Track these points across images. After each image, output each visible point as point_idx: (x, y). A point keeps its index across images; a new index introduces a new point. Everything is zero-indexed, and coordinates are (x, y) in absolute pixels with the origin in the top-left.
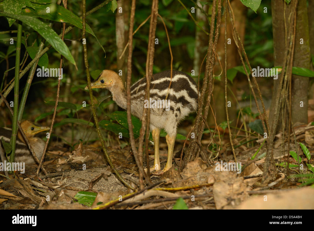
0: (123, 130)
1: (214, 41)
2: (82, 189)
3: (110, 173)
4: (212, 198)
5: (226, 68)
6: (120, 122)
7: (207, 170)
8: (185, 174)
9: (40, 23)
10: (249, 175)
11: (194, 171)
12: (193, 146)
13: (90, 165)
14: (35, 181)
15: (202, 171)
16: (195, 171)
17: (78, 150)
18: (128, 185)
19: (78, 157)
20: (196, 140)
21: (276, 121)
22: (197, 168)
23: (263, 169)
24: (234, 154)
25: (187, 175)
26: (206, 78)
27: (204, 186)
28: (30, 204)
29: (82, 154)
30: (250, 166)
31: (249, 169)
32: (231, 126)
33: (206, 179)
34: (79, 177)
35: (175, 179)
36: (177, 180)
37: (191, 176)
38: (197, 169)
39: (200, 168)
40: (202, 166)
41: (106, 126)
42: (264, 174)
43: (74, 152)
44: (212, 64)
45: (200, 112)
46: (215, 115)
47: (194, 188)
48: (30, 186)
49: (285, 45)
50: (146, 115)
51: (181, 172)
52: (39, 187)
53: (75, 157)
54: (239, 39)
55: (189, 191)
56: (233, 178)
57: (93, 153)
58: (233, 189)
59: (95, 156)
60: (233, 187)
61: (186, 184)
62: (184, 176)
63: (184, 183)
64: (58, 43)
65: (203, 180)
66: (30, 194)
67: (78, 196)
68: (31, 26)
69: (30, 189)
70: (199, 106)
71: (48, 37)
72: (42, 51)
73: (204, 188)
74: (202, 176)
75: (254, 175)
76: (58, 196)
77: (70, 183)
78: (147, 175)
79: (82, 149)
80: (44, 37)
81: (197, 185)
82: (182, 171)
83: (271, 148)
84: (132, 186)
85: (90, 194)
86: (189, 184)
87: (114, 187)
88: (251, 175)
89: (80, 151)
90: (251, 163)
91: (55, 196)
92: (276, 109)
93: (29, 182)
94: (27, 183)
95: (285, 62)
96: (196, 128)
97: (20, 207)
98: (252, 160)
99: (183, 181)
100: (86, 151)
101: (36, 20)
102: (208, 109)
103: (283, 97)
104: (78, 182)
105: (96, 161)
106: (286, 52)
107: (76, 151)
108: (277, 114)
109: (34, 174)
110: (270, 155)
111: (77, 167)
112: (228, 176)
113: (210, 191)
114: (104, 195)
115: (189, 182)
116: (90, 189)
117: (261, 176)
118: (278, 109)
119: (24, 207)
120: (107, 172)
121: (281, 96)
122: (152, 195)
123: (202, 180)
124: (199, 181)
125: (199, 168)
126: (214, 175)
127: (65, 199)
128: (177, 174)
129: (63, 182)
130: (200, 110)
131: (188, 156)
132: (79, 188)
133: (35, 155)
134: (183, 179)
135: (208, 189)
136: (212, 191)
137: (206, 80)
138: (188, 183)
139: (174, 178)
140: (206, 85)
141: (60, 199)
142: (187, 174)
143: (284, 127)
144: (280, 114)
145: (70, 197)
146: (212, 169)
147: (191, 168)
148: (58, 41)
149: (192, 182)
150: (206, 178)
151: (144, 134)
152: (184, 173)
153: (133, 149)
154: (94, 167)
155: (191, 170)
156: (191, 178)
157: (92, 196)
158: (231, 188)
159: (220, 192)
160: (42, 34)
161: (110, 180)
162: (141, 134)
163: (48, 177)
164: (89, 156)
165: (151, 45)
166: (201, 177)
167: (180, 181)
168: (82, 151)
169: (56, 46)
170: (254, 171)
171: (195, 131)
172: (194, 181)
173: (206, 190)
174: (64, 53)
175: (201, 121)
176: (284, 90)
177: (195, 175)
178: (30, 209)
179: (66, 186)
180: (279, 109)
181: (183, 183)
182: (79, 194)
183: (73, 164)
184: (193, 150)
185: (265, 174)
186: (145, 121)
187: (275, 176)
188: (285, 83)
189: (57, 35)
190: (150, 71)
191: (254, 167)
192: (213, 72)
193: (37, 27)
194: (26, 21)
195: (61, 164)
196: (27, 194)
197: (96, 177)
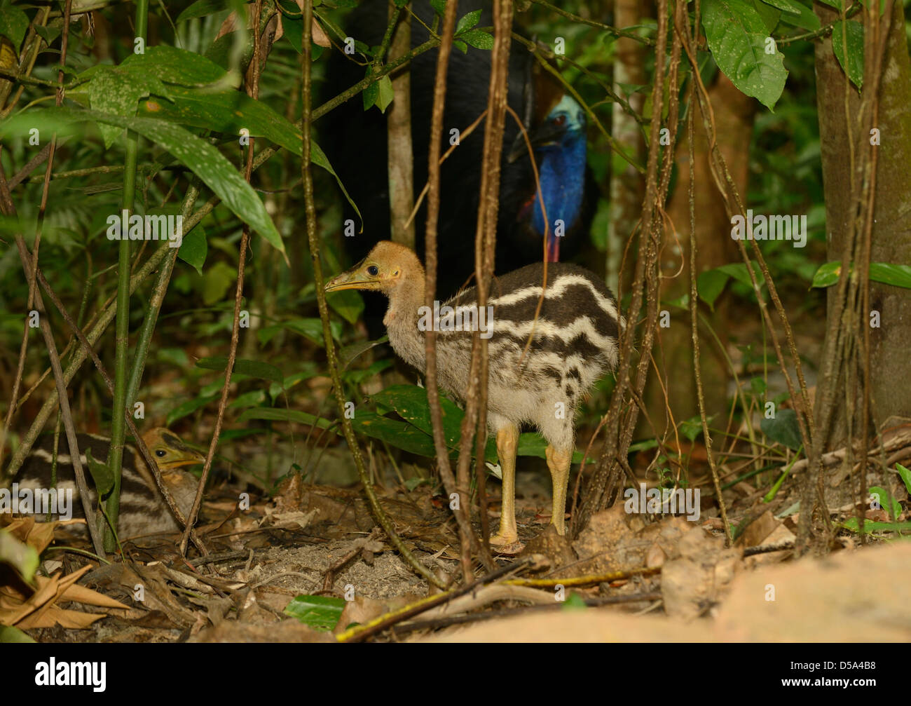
0: (412, 435)
1: (659, 183)
2: (303, 591)
3: (378, 546)
4: (657, 604)
5: (693, 257)
6: (406, 414)
7: (645, 534)
8: (585, 546)
9: (189, 138)
10: (758, 544)
11: (609, 536)
12: (606, 467)
13: (321, 534)
14: (176, 569)
15: (631, 537)
16: (613, 537)
17: (289, 493)
18: (431, 575)
19: (290, 513)
20: (614, 452)
21: (830, 394)
22: (617, 529)
23: (795, 529)
24: (722, 505)
25: (590, 547)
26: (639, 282)
27: (637, 574)
28: (166, 628)
29: (300, 506)
30: (760, 520)
31: (759, 528)
32: (712, 429)
33: (641, 558)
34: (295, 562)
35: (558, 560)
36: (564, 560)
37: (602, 549)
38: (617, 532)
39: (627, 529)
40: (632, 522)
41: (364, 427)
42: (799, 542)
43: (278, 499)
44: (655, 243)
45: (623, 375)
46: (664, 385)
47: (610, 581)
48: (163, 584)
49: (850, 188)
50: (476, 381)
51: (574, 539)
52: (188, 586)
53: (281, 513)
54: (729, 177)
55: (596, 589)
56: (713, 549)
57: (330, 503)
58: (714, 578)
59: (337, 511)
60: (714, 572)
61: (589, 572)
62: (581, 549)
63: (583, 570)
64: (238, 191)
65: (635, 560)
66: (166, 603)
67: (294, 609)
68: (164, 145)
69: (164, 591)
70: (622, 358)
71: (210, 176)
72: (189, 217)
73: (638, 580)
74: (631, 549)
75: (773, 544)
76: (241, 607)
77: (271, 578)
78: (482, 545)
79: (300, 490)
80: (200, 176)
81: (619, 573)
82: (576, 537)
83: (817, 470)
84: (440, 580)
85: (326, 602)
86: (595, 571)
87: (390, 587)
88: (765, 545)
89: (295, 495)
90: (764, 512)
91: (231, 609)
92: (829, 364)
93: (162, 572)
94: (156, 575)
95: (852, 234)
96: (613, 418)
97: (140, 636)
98: (768, 504)
99: (579, 564)
100: (310, 498)
101: (177, 130)
102: (646, 368)
103: (848, 330)
104: (293, 573)
105: (340, 525)
106: (853, 209)
107: (282, 496)
108: (832, 377)
109: (173, 552)
110: (814, 490)
111: (288, 539)
112: (703, 545)
113: (652, 587)
114: (365, 605)
115: (596, 567)
116: (325, 589)
117: (792, 548)
118: (834, 363)
119: (150, 637)
120: (371, 543)
121: (843, 328)
122: (496, 597)
123: (631, 559)
124: (622, 563)
125: (623, 529)
126: (664, 546)
127: (260, 616)
128: (562, 544)
129: (251, 574)
130: (623, 368)
131: (593, 497)
132: (296, 589)
133: (174, 503)
134: (581, 559)
135: (647, 581)
136: (658, 588)
137: (639, 287)
138: (592, 569)
139: (556, 556)
140: (641, 300)
141: (244, 616)
142: (591, 544)
143: (852, 413)
144: (839, 376)
145: (271, 612)
146: (659, 530)
147: (602, 528)
148: (237, 186)
149: (603, 566)
150: (642, 555)
151: (472, 435)
152: (583, 543)
153: (442, 473)
154: (334, 540)
155: (602, 533)
156: (603, 556)
157: (331, 608)
158: (710, 575)
159: (680, 588)
160: (195, 166)
161: (379, 570)
162: (465, 434)
163: (211, 562)
164: (318, 510)
165: (488, 192)
166: (628, 552)
167: (572, 563)
168: (300, 498)
169: (232, 199)
170: (773, 534)
171: (612, 426)
172: (610, 564)
173: (643, 585)
174: (254, 218)
175: (628, 400)
176: (848, 312)
177: (612, 548)
178: (166, 641)
179: (260, 584)
180: (838, 364)
181: (580, 570)
182: (298, 603)
183: (275, 533)
184: (605, 479)
185: (800, 540)
186: (474, 398)
187: (827, 544)
188: (853, 291)
189: (234, 168)
190: (487, 261)
191: (772, 524)
192: (659, 264)
193: (182, 149)
194: (151, 133)
195: (242, 533)
196: (157, 604)
197: (343, 556)
